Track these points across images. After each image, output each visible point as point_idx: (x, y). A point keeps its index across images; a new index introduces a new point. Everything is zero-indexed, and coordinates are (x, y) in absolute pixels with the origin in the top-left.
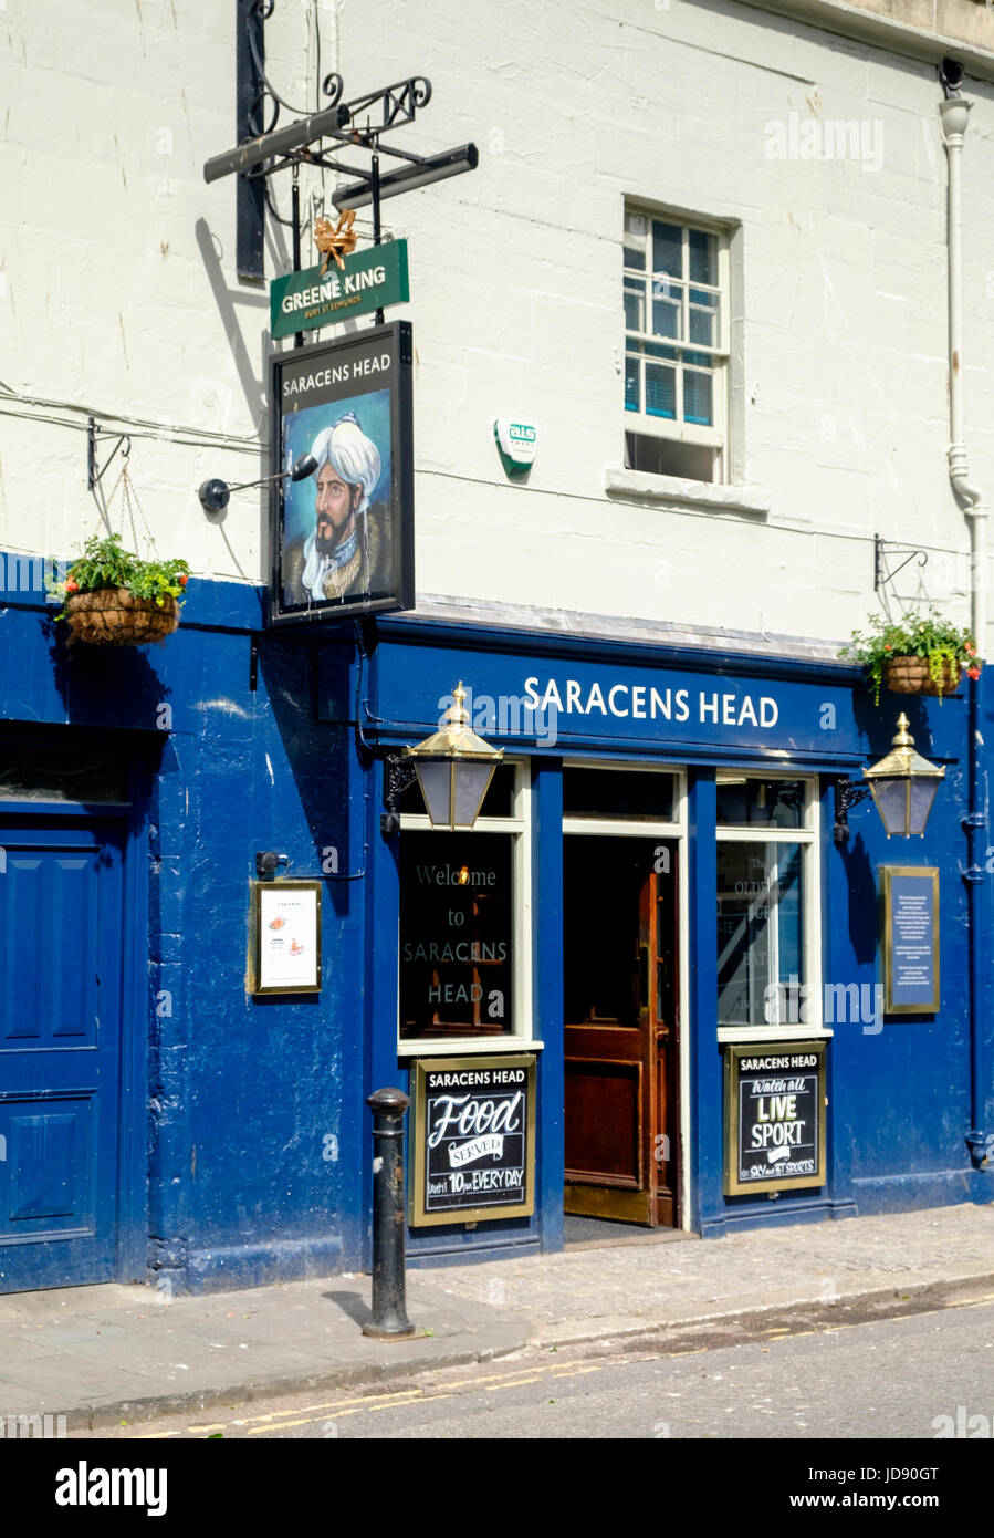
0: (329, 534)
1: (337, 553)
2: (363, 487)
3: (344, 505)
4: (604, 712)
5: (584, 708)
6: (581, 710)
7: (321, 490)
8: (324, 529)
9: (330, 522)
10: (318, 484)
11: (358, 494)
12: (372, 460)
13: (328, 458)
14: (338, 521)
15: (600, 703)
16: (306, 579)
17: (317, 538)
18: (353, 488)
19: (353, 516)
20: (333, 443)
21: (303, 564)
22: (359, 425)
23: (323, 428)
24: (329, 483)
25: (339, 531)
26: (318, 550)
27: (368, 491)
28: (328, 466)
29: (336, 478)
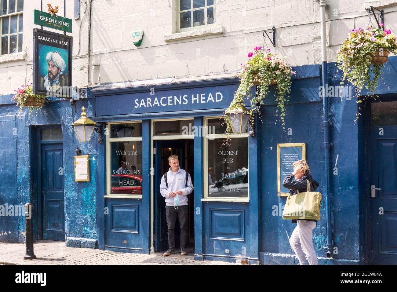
0: (51, 76)
1: (54, 81)
2: (61, 69)
3: (56, 71)
4: (159, 105)
5: (152, 105)
6: (151, 106)
7: (50, 66)
8: (50, 75)
9: (52, 74)
10: (49, 64)
11: (60, 70)
12: (63, 64)
13: (52, 59)
14: (54, 74)
15: (158, 103)
16: (45, 85)
17: (48, 76)
18: (58, 69)
19: (58, 75)
20: (53, 56)
21: (44, 81)
22: (60, 55)
23: (50, 52)
24: (52, 65)
25: (55, 77)
26: (49, 79)
27: (62, 70)
28: (51, 61)
29: (54, 64)
